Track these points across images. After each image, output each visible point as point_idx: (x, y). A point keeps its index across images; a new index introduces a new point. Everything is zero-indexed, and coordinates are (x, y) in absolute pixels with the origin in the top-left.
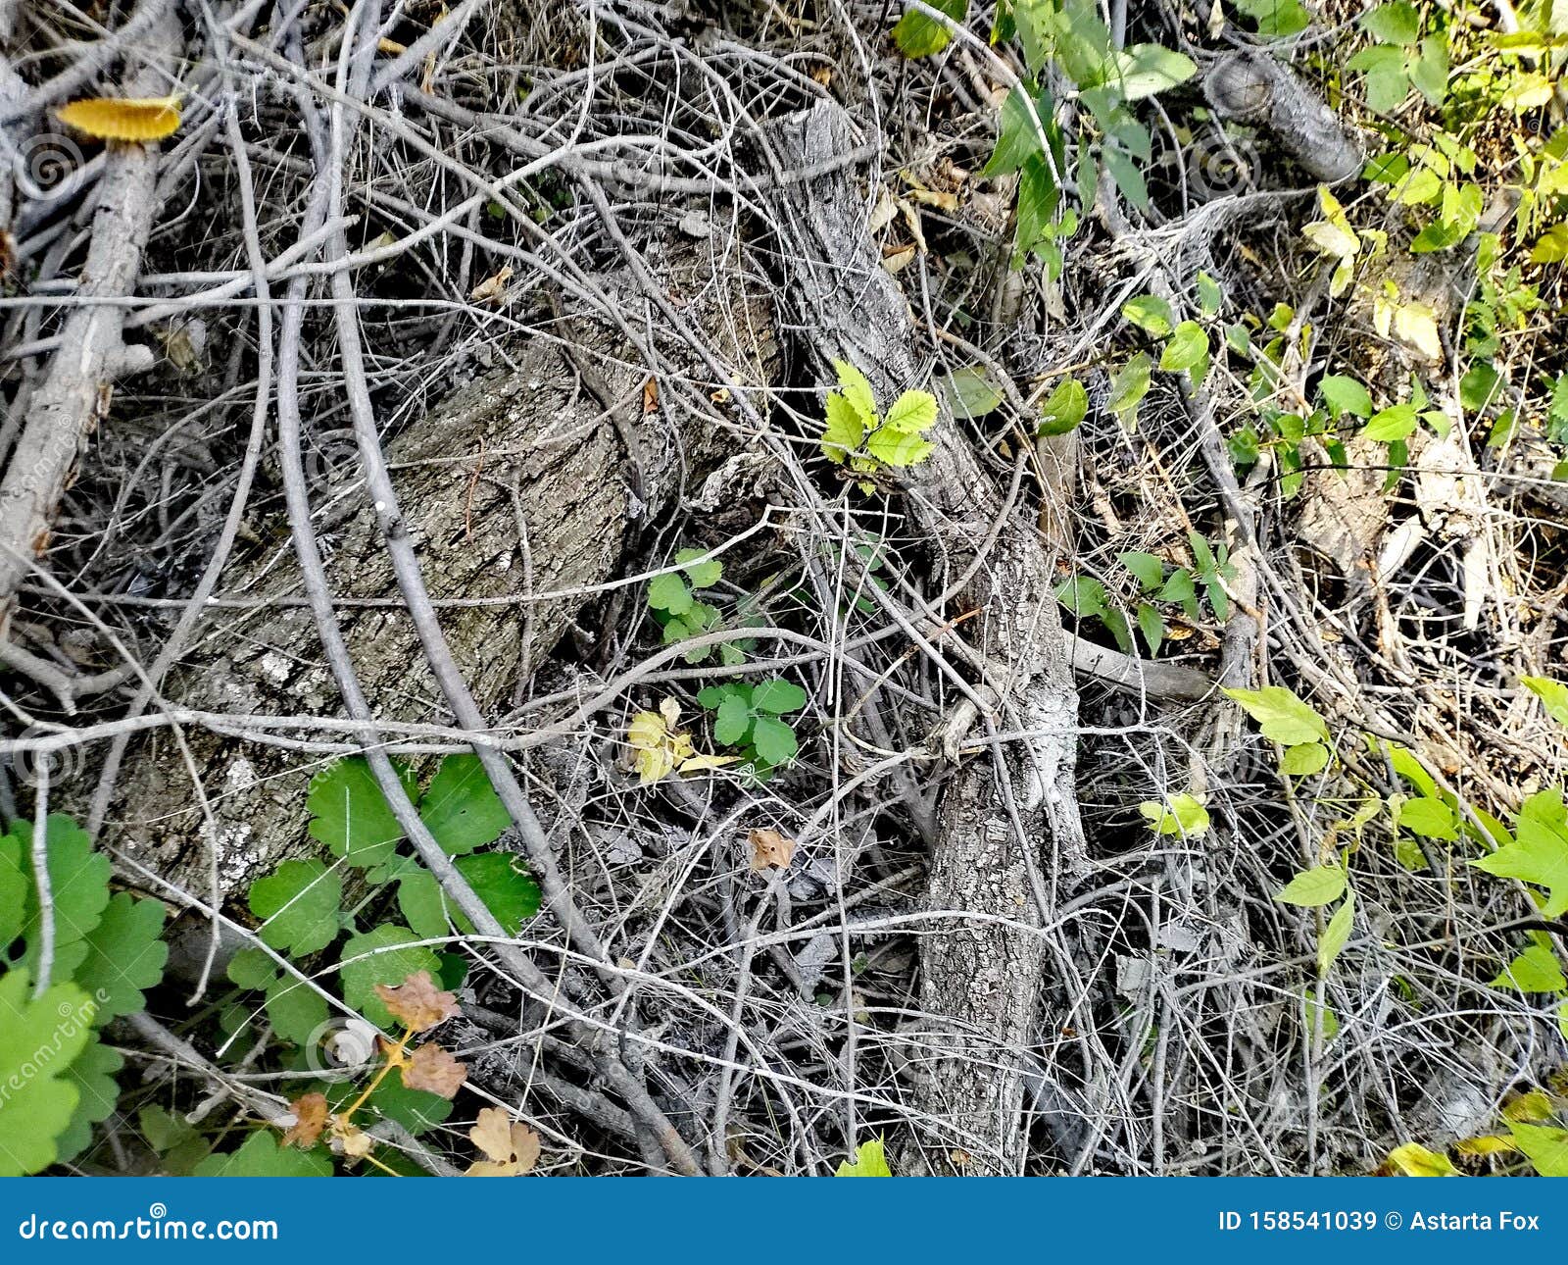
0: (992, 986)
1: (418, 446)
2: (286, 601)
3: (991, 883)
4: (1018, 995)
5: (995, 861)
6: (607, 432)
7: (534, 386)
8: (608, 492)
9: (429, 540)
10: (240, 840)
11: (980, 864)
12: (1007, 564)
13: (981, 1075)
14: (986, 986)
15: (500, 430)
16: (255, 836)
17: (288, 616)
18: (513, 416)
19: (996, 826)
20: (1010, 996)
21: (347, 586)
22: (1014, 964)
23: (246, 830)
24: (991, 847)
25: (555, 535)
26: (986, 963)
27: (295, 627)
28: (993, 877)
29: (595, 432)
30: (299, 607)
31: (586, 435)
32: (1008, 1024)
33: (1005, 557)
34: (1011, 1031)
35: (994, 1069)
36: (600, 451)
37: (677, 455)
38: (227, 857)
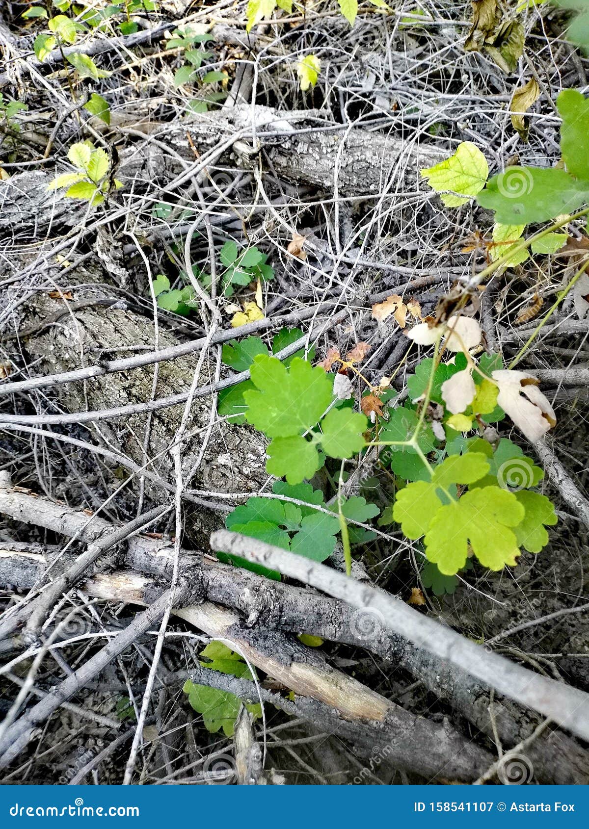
0: (375, 155)
1: (78, 399)
2: (146, 446)
3: (327, 152)
4: (380, 142)
5: (317, 149)
6: (80, 315)
7: (52, 347)
8: (111, 316)
9: (125, 389)
10: (254, 458)
11: (318, 158)
12: (173, 137)
13: (413, 162)
14: (374, 157)
15: (73, 362)
16: (253, 452)
17: (153, 445)
18: (67, 356)
19: (301, 148)
20: (380, 146)
21: (142, 421)
22: (365, 143)
23: (250, 455)
24: (310, 151)
25: (130, 337)
26: (363, 157)
27: (159, 441)
28: (324, 151)
29: (79, 320)
30: (149, 441)
31: (80, 324)
32: (392, 148)
33: (169, 137)
34: (396, 147)
35: (411, 156)
36: (88, 318)
37: (97, 288)
38: (261, 462)
